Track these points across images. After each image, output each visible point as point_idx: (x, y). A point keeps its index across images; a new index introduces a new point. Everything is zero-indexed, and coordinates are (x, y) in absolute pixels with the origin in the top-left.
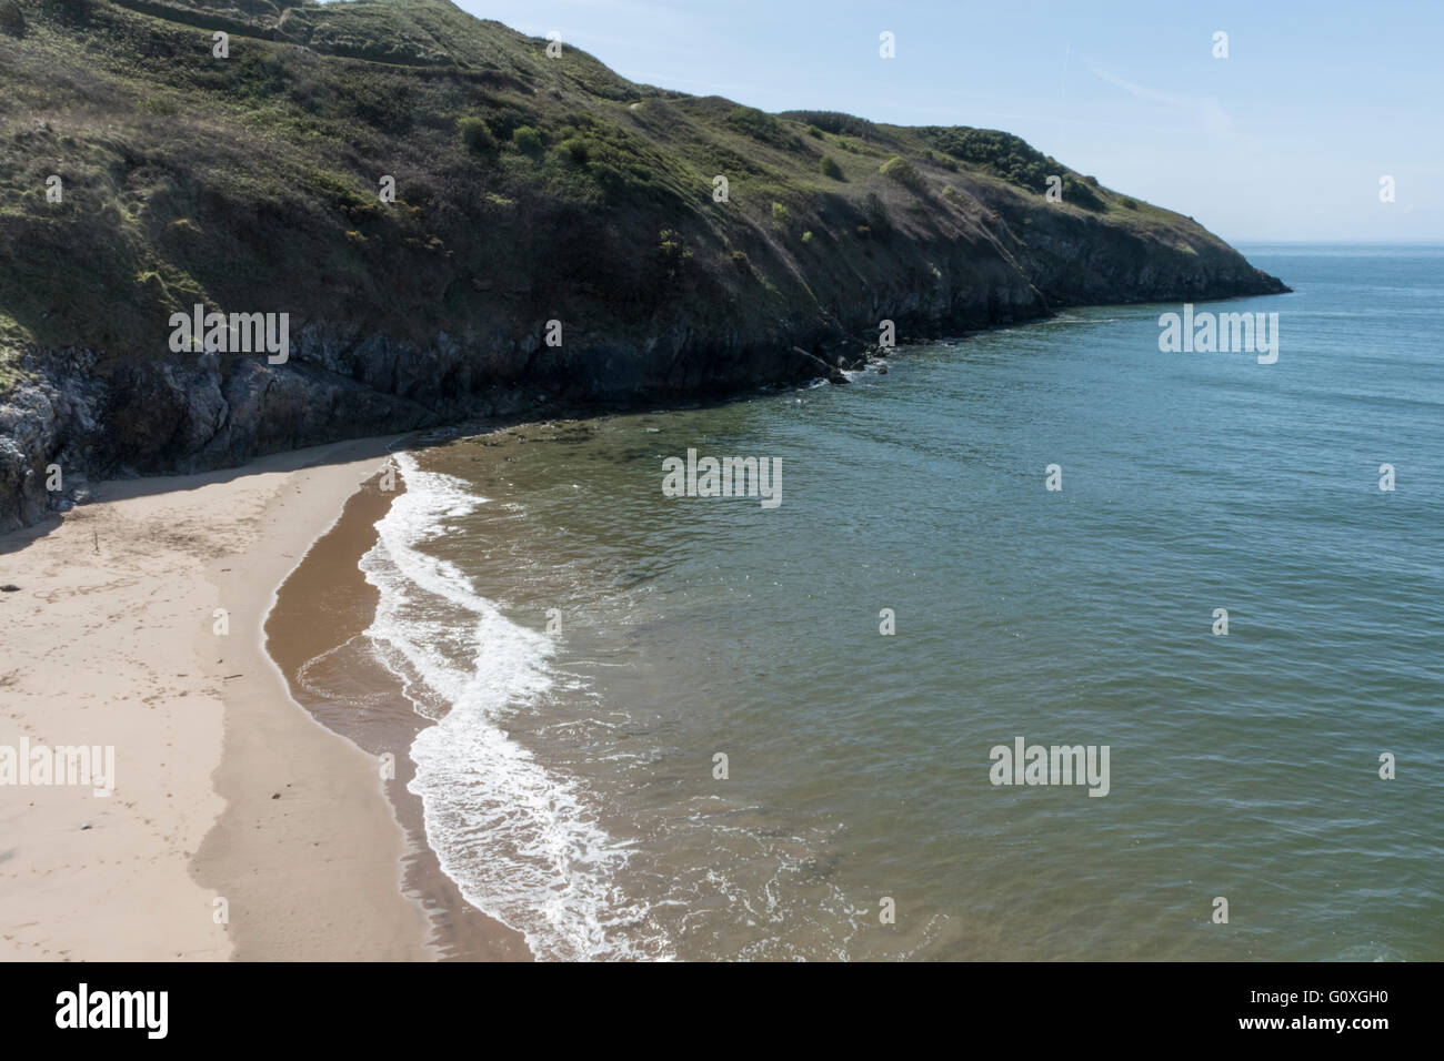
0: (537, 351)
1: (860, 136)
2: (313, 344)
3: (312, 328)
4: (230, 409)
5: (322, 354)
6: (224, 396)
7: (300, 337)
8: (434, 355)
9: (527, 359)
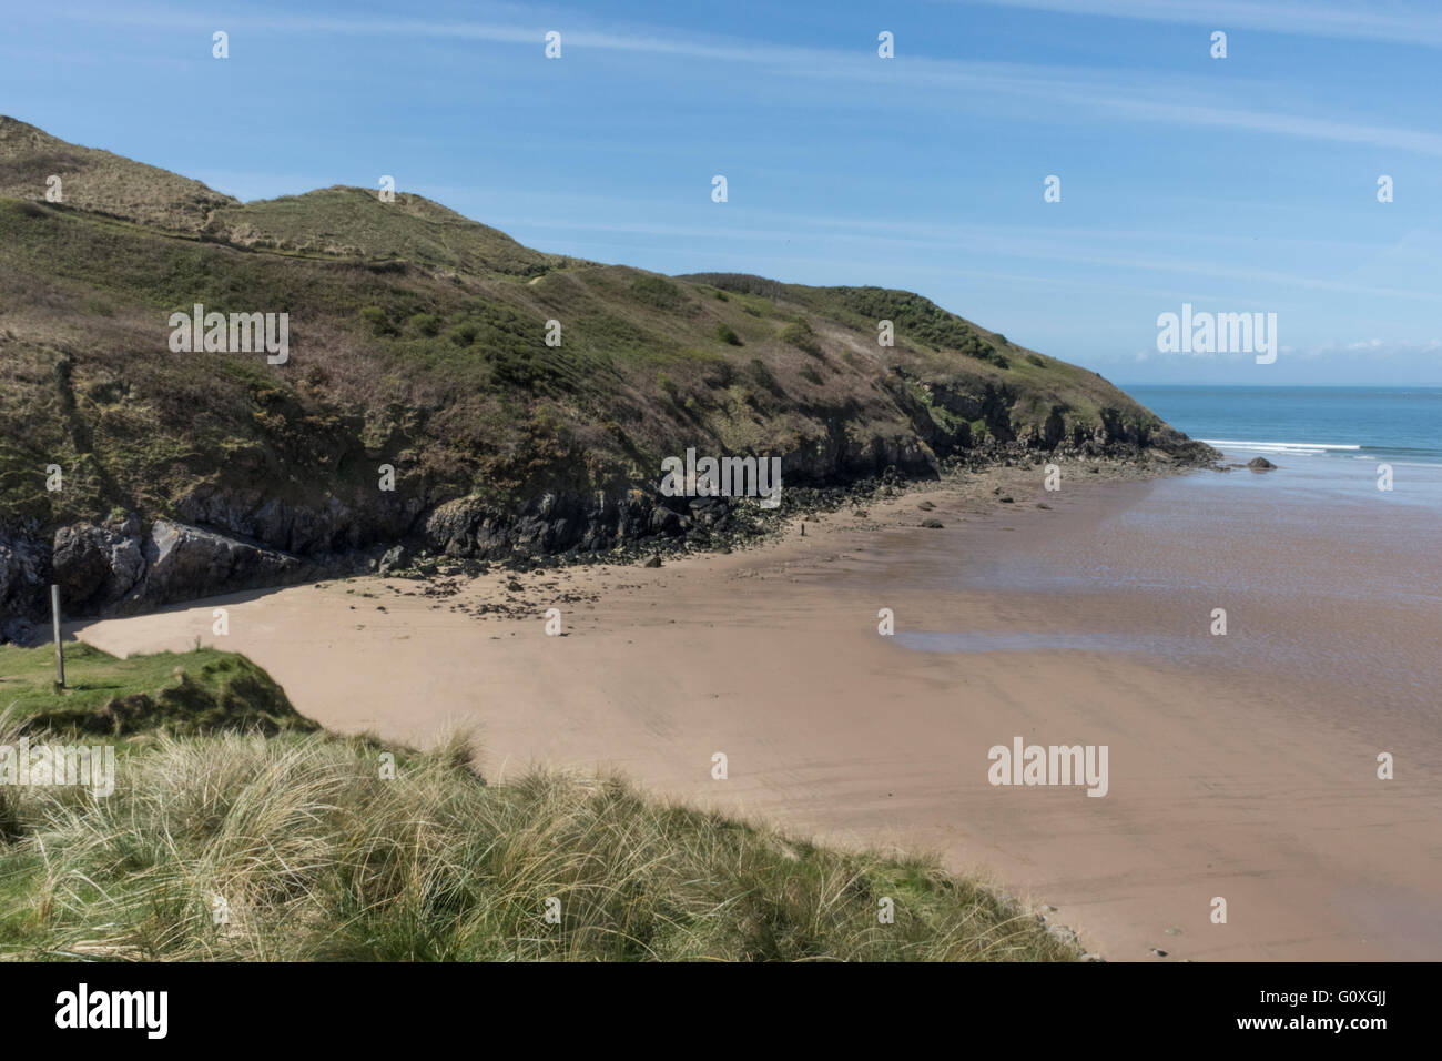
0: (420, 512)
1: (769, 296)
2: (219, 508)
3: (220, 496)
4: (147, 565)
5: (228, 518)
6: (143, 554)
7: (208, 503)
8: (326, 517)
9: (411, 519)
